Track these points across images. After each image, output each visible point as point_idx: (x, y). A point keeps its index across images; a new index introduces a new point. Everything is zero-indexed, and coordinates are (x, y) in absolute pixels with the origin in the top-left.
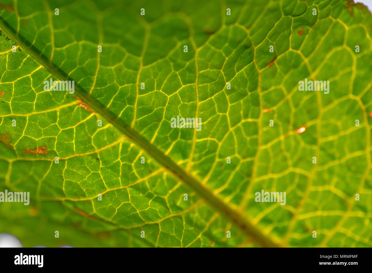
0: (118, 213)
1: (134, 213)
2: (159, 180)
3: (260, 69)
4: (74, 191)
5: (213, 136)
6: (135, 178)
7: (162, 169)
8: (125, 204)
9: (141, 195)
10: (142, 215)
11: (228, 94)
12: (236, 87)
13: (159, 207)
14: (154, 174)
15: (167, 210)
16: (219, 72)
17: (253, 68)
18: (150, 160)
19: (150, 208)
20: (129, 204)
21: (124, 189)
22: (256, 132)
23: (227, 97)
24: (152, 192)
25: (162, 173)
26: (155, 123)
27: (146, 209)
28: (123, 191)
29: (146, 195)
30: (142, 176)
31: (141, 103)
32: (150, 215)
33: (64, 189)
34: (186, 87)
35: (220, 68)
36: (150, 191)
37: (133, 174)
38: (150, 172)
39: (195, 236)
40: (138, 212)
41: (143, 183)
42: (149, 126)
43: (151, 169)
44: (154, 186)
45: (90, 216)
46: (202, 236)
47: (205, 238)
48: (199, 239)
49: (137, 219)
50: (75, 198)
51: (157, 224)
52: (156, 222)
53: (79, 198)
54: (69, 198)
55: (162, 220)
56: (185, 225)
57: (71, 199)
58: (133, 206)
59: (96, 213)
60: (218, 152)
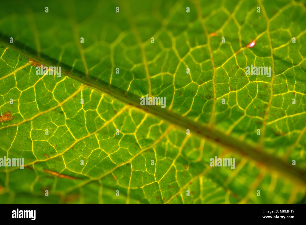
0: (89, 163)
1: (105, 158)
2: (125, 118)
4: (44, 151)
5: (165, 70)
6: (101, 123)
7: (126, 107)
8: (95, 152)
9: (109, 138)
10: (113, 159)
13: (129, 146)
14: (119, 113)
15: (137, 147)
18: (113, 101)
19: (120, 149)
20: (100, 150)
21: (92, 136)
24: (121, 132)
25: (127, 110)
26: (107, 69)
27: (116, 151)
28: (91, 138)
29: (114, 137)
30: (107, 118)
32: (121, 156)
33: (33, 151)
37: (99, 118)
38: (115, 112)
39: (169, 165)
40: (109, 156)
41: (110, 125)
42: (103, 73)
43: (115, 109)
44: (121, 125)
45: (61, 174)
46: (175, 164)
47: (179, 164)
48: (173, 166)
49: (107, 164)
50: (45, 159)
51: (128, 165)
52: (127, 162)
53: (49, 157)
54: (39, 160)
55: (133, 158)
56: (157, 157)
57: (41, 160)
58: (103, 151)
59: (67, 168)
60: (174, 84)
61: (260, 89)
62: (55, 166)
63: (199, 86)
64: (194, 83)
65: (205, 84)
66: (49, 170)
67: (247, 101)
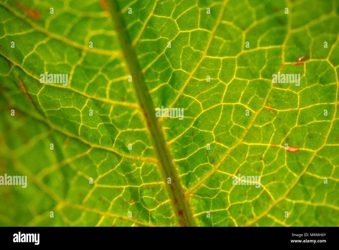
0: (59, 111)
1: (76, 122)
2: (126, 112)
3: (286, 61)
4: (35, 66)
5: (200, 98)
6: (103, 94)
7: (136, 105)
8: (73, 109)
9: (97, 112)
10: (82, 129)
11: (239, 64)
12: (250, 61)
13: (105, 135)
14: (125, 104)
15: (111, 142)
16: (240, 33)
17: (278, 53)
18: (130, 90)
19: (96, 130)
20: (79, 112)
21: (84, 96)
22: (246, 122)
23: (237, 68)
24: (111, 119)
25: (134, 109)
26: (154, 52)
27: (91, 127)
28: (82, 97)
29: (102, 115)
30: (112, 96)
31: (150, 23)
32: (90, 135)
33: (26, 57)
34: (202, 31)
35: (244, 29)
36: (109, 116)
37: (105, 90)
38: (123, 100)
39: (119, 183)
40: (81, 124)
41: (108, 105)
42: (148, 53)
43: (126, 97)
44: (117, 114)
45: (28, 94)
46: (126, 188)
47: (128, 192)
48: (122, 189)
49: (73, 127)
50: (29, 72)
51: (89, 146)
52: (90, 144)
53: (33, 74)
54: (23, 68)
55: (98, 146)
56: (118, 167)
57: (24, 70)
58: (81, 116)
59: (38, 96)
60: (196, 119)
61: (262, 196)
62: (30, 85)
63: (214, 142)
64: (213, 134)
65: (220, 146)
66: (22, 81)
67: (241, 196)
